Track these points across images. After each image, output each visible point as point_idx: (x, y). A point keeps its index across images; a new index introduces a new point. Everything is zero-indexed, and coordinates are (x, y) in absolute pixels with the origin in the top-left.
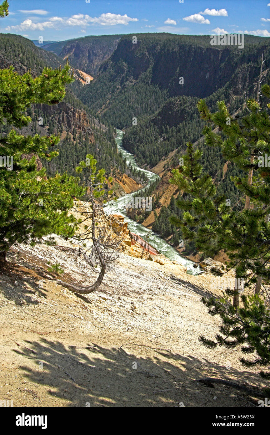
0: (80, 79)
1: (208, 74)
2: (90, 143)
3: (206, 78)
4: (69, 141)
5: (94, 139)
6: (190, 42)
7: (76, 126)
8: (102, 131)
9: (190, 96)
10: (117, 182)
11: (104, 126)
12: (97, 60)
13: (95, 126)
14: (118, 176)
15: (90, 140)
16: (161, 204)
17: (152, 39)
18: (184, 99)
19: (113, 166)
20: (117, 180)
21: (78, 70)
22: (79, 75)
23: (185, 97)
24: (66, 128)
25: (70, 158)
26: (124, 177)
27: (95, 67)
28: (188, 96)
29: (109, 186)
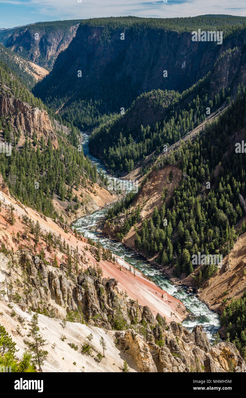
0: (32, 73)
1: (184, 63)
2: (54, 148)
3: (183, 67)
4: (28, 147)
5: (58, 143)
6: (162, 26)
7: (36, 129)
8: (65, 134)
9: (166, 90)
10: (87, 194)
11: (66, 127)
12: (51, 50)
13: (55, 128)
14: (88, 186)
15: (54, 145)
16: (142, 217)
17: (116, 24)
18: (159, 94)
19: (82, 174)
20: (87, 190)
21: (30, 62)
22: (31, 69)
23: (160, 91)
24: (24, 131)
25: (31, 167)
26: (95, 187)
27: (49, 58)
28: (164, 90)
29: (78, 199)
